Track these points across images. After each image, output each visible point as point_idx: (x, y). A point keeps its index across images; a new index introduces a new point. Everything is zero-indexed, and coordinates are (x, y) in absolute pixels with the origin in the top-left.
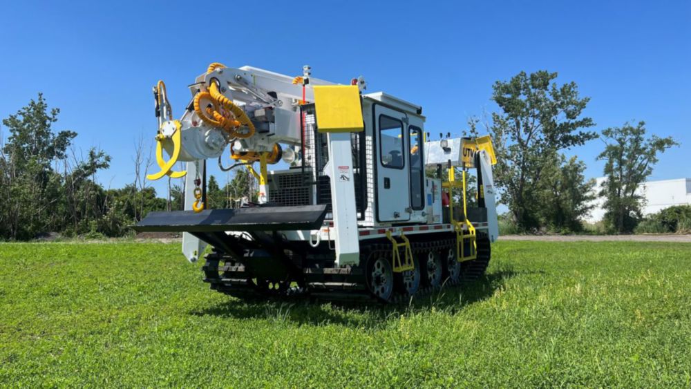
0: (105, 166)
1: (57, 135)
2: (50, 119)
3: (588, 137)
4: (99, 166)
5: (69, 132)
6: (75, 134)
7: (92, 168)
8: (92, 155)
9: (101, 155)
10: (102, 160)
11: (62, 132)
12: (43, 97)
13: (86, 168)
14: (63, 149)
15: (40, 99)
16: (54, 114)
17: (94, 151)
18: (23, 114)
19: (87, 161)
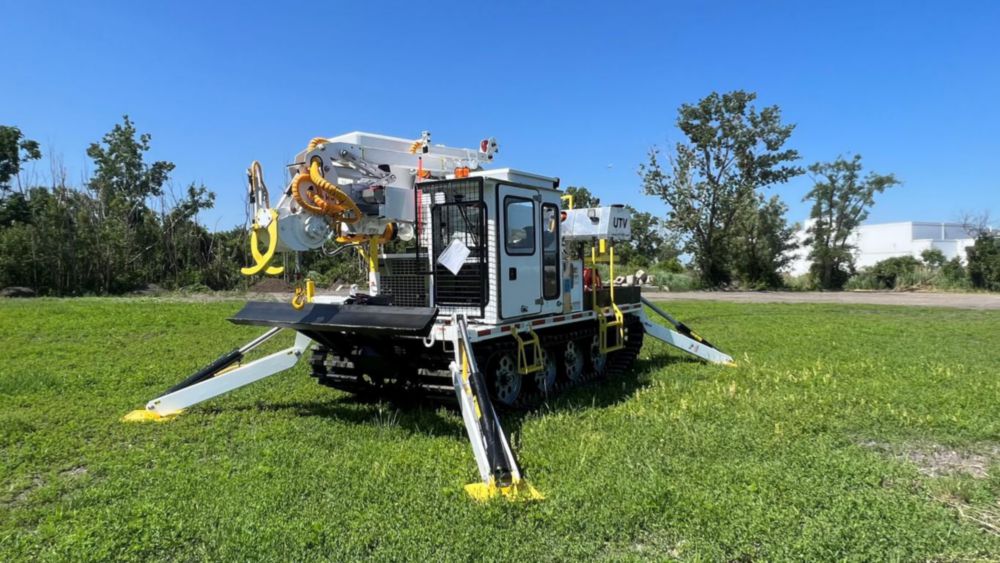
0: (208, 205)
1: (151, 167)
2: (141, 147)
3: (792, 172)
4: (202, 205)
5: (165, 163)
6: (172, 167)
7: (194, 207)
8: (192, 191)
9: (202, 190)
10: (204, 197)
11: (157, 164)
12: (130, 119)
13: (186, 207)
14: (160, 184)
15: (127, 123)
16: (145, 141)
17: (194, 187)
18: (109, 142)
19: (188, 199)
